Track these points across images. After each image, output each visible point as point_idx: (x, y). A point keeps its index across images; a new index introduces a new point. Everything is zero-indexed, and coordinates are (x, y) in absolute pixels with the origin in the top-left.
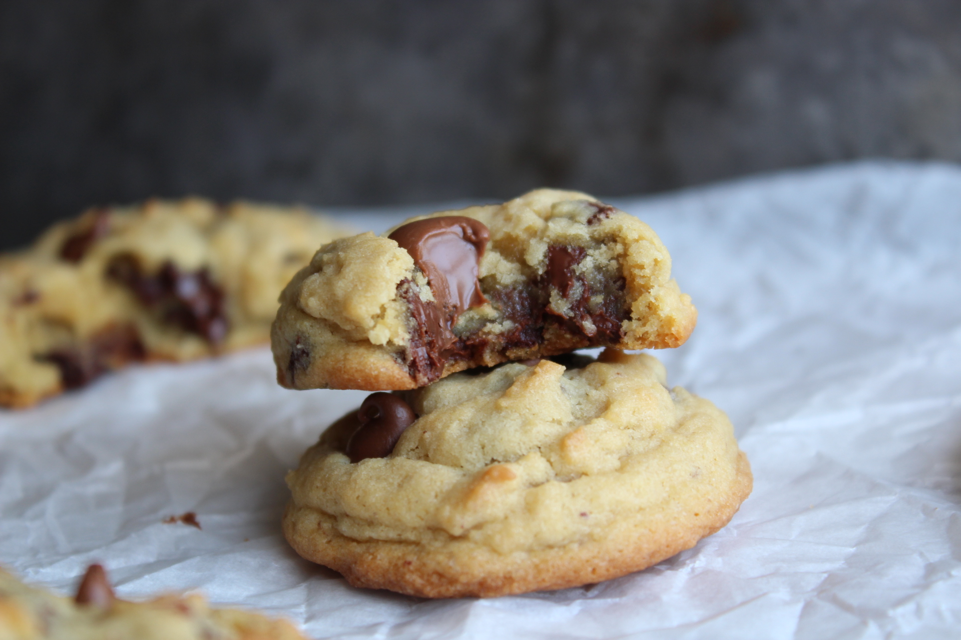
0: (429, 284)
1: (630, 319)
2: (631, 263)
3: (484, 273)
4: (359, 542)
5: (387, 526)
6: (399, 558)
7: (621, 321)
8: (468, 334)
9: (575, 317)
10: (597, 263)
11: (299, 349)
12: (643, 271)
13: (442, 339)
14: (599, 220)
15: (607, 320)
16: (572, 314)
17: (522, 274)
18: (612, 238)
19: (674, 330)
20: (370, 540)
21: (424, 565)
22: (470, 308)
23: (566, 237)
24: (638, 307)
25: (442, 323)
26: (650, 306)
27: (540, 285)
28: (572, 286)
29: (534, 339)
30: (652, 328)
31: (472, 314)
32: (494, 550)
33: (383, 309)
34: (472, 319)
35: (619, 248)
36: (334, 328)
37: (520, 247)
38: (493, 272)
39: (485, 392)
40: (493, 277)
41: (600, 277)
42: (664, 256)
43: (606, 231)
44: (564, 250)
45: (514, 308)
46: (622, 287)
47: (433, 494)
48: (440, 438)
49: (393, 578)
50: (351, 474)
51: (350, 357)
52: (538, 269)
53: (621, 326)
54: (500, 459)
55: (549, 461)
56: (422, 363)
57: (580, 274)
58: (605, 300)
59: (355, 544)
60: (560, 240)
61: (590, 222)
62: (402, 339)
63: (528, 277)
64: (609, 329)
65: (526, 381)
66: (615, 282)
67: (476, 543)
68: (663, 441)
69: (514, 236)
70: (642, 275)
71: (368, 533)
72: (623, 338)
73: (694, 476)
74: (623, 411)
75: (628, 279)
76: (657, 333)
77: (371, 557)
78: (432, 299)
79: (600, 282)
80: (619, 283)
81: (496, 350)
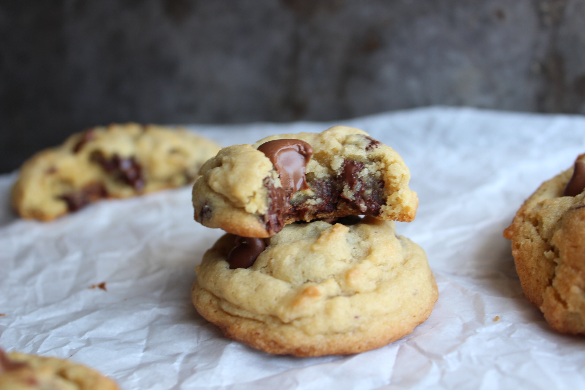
0: (279, 177)
1: (386, 204)
2: (389, 175)
3: (308, 171)
4: (232, 316)
5: (247, 311)
6: (253, 330)
7: (381, 205)
8: (297, 203)
9: (355, 201)
10: (370, 172)
11: (206, 208)
12: (395, 180)
13: (284, 208)
14: (372, 148)
15: (373, 203)
16: (354, 199)
17: (329, 173)
18: (379, 159)
19: (409, 213)
20: (237, 316)
21: (267, 336)
22: (299, 190)
23: (354, 156)
24: (391, 199)
25: (284, 198)
26: (397, 199)
27: (338, 181)
28: (356, 184)
29: (332, 209)
30: (397, 211)
31: (300, 193)
32: (306, 333)
33: (255, 194)
34: (300, 196)
35: (383, 165)
36: (226, 199)
37: (328, 159)
38: (313, 171)
39: (304, 237)
40: (313, 173)
41: (370, 180)
42: (407, 172)
43: (376, 155)
44: (352, 163)
45: (322, 192)
46: (382, 186)
47: (274, 298)
48: (279, 263)
49: (249, 340)
50: (230, 278)
51: (234, 217)
52: (337, 172)
53: (380, 208)
54: (312, 280)
55: (339, 284)
56: (273, 223)
57: (361, 177)
58: (372, 192)
59: (229, 317)
60: (351, 157)
61: (367, 149)
62: (264, 210)
63: (332, 175)
64: (373, 208)
65: (329, 236)
66: (379, 183)
67: (296, 328)
68: (398, 273)
69: (326, 153)
70: (395, 182)
71: (237, 313)
72: (381, 214)
73: (415, 294)
74: (378, 255)
75: (386, 183)
76: (399, 214)
77: (237, 327)
78: (281, 186)
79: (371, 183)
80: (380, 184)
81: (311, 214)
